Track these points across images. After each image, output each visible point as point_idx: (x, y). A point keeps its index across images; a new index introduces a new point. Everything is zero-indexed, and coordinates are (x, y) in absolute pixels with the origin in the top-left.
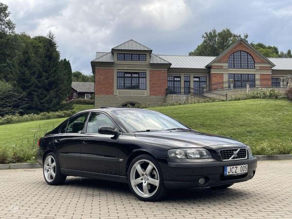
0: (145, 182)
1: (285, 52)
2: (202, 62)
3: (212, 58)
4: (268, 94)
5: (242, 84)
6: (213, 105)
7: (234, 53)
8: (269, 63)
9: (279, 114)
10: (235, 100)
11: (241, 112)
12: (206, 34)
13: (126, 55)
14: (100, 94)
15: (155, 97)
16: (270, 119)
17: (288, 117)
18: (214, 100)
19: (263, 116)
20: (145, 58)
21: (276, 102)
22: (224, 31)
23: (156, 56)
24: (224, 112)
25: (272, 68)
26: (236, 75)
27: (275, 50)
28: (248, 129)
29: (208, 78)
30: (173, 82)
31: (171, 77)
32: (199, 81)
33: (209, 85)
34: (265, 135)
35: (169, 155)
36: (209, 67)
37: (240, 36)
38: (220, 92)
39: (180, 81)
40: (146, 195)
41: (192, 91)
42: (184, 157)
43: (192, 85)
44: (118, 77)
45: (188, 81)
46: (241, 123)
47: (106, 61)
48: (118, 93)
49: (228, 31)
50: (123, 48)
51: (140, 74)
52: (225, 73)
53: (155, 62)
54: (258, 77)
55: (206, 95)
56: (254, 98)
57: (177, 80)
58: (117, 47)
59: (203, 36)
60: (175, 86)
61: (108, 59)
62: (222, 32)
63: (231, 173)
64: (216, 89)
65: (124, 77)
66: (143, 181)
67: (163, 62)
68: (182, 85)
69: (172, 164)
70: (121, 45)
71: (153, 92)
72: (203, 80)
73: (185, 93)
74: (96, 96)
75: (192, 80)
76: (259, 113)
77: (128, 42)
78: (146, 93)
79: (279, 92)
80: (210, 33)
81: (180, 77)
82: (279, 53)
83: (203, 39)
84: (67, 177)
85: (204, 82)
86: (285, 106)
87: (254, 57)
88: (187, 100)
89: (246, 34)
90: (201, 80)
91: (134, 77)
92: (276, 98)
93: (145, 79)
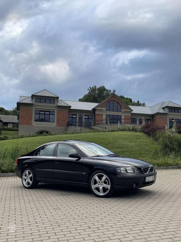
0: (101, 187)
1: (136, 102)
2: (89, 106)
3: (96, 104)
4: (131, 128)
5: (113, 121)
6: (100, 135)
7: (109, 102)
8: (130, 109)
9: (139, 141)
10: (111, 131)
11: (117, 139)
12: (90, 88)
13: (41, 99)
14: (23, 125)
15: (60, 127)
16: (134, 144)
17: (143, 143)
18: (98, 131)
19: (130, 142)
20: (54, 102)
21: (136, 133)
22: (101, 87)
23: (61, 101)
24: (106, 139)
25: (131, 112)
26: (110, 115)
27: (131, 100)
28: (122, 150)
29: (93, 116)
30: (71, 118)
31: (70, 115)
32: (88, 118)
33: (94, 121)
34: (131, 154)
35: (117, 171)
36: (94, 110)
37: (110, 91)
38: (102, 126)
39: (76, 118)
40: (102, 194)
41: (83, 124)
42: (125, 172)
43: (84, 121)
44: (35, 113)
45: (81, 118)
46: (117, 146)
47: (27, 103)
48: (35, 124)
49: (104, 87)
50: (39, 94)
51: (51, 112)
52: (104, 114)
53: (61, 105)
54: (123, 117)
55: (92, 127)
56: (123, 130)
57: (74, 117)
58: (36, 93)
59: (88, 89)
60: (73, 121)
61: (29, 101)
62: (100, 88)
63: (148, 181)
64: (98, 124)
65: (40, 114)
66: (100, 186)
67: (66, 105)
68: (78, 120)
69: (119, 176)
70: (38, 92)
71: (59, 124)
72: (90, 118)
73: (79, 126)
74: (19, 126)
75: (84, 117)
76: (127, 140)
77: (43, 91)
78: (54, 125)
79: (137, 127)
80: (93, 88)
81: (76, 115)
82: (133, 102)
83: (88, 91)
84: (39, 183)
85: (91, 119)
86: (142, 136)
87: (121, 105)
88: (81, 130)
89: (114, 90)
90: (89, 118)
91: (47, 114)
92: (136, 131)
93: (53, 115)
